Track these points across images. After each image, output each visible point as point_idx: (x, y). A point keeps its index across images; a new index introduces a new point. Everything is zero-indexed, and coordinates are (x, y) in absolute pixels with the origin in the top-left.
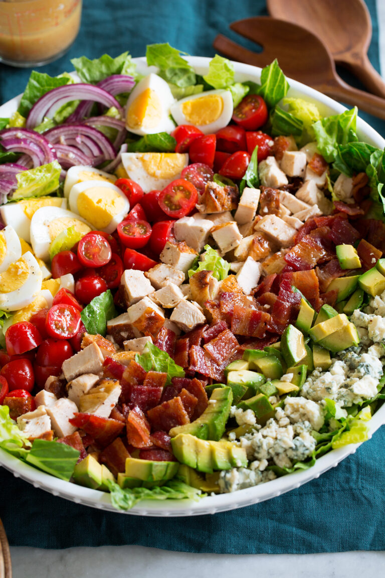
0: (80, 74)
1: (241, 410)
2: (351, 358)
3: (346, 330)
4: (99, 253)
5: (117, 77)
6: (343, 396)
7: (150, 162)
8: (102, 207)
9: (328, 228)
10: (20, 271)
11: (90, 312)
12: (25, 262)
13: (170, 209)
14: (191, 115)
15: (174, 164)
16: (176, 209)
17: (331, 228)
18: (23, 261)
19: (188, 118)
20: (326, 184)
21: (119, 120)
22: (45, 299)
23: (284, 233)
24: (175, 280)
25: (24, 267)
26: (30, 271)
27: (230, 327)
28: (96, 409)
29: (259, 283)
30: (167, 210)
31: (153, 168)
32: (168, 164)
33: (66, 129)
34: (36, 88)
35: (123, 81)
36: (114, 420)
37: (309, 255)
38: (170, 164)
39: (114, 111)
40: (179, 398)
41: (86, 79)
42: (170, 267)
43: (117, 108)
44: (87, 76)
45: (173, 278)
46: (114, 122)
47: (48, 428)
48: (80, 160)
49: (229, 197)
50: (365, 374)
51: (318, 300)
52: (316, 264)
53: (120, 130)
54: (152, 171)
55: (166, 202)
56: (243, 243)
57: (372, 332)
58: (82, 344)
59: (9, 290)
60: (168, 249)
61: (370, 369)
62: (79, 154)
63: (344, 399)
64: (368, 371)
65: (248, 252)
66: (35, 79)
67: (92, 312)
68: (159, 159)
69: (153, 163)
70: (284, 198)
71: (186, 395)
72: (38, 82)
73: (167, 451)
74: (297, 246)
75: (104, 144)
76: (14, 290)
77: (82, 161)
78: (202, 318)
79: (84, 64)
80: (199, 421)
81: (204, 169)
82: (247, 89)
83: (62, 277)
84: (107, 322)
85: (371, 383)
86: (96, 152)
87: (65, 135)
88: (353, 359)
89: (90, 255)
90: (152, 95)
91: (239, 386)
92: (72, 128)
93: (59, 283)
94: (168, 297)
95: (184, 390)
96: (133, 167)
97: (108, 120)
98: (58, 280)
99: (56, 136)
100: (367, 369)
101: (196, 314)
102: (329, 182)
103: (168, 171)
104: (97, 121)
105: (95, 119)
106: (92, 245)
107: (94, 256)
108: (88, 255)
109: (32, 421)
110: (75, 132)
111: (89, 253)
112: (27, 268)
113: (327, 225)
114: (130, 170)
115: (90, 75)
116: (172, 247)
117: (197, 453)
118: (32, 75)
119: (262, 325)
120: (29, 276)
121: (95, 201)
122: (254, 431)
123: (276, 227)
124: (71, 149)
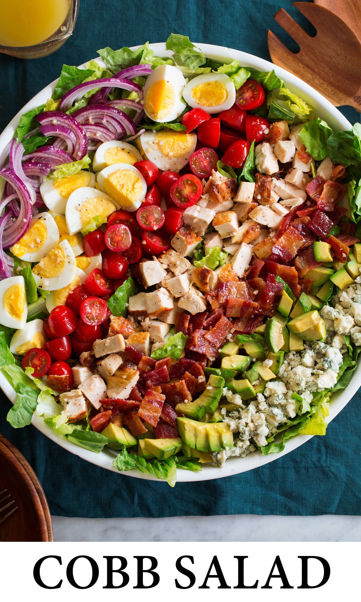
0: (105, 61)
1: (230, 393)
2: (319, 349)
3: (316, 328)
4: (121, 241)
5: (137, 67)
6: (309, 386)
7: (165, 146)
8: (124, 193)
9: (309, 218)
10: (59, 260)
11: (114, 300)
12: (63, 250)
13: (180, 201)
14: (200, 99)
15: (185, 146)
16: (185, 201)
17: (311, 218)
18: (61, 249)
19: (197, 101)
20: (311, 171)
21: (139, 103)
22: (79, 277)
23: (273, 222)
24: (183, 268)
25: (62, 256)
26: (66, 260)
27: (225, 314)
28: (120, 392)
29: (250, 264)
30: (177, 201)
31: (167, 150)
32: (180, 146)
33: (95, 111)
34: (67, 78)
35: (142, 70)
36: (134, 401)
37: (291, 245)
38: (181, 146)
39: (134, 95)
40: (184, 381)
41: (111, 65)
42: (179, 255)
43: (136, 91)
44: (111, 62)
45: (181, 267)
46: (134, 105)
47: (84, 408)
48: (106, 136)
49: (229, 189)
50: (328, 368)
51: (297, 286)
52: (297, 253)
53: (139, 111)
54: (166, 152)
55: (177, 195)
56: (239, 232)
57: (337, 328)
58: (109, 331)
59: (50, 276)
60: (178, 239)
61: (332, 364)
62: (105, 131)
63: (310, 389)
64: (331, 366)
65: (243, 239)
66: (65, 71)
67: (116, 299)
68: (172, 144)
69: (167, 146)
70: (275, 187)
71: (189, 377)
72: (68, 73)
73: (173, 427)
74: (282, 238)
75: (126, 123)
76: (54, 277)
77: (108, 138)
78: (203, 308)
79: (108, 53)
80: (198, 401)
81: (210, 153)
82: (249, 75)
83: (92, 257)
84: (128, 299)
85: (332, 377)
86: (119, 130)
87: (93, 116)
88: (320, 350)
89: (115, 243)
90: (166, 86)
91: (231, 371)
92: (98, 110)
93: (90, 262)
94: (176, 288)
95: (187, 372)
96: (150, 150)
97: (130, 103)
98: (89, 259)
99: (85, 117)
100: (330, 364)
101: (199, 305)
102: (313, 169)
103: (179, 152)
104: (120, 103)
105: (118, 101)
106: (116, 235)
107: (117, 243)
108: (113, 243)
109: (71, 402)
110: (102, 113)
111: (113, 242)
112: (64, 257)
113: (308, 216)
114: (147, 152)
115: (114, 61)
116: (181, 238)
117: (196, 436)
118: (64, 68)
119: (251, 310)
120: (66, 264)
121: (118, 188)
122: (240, 409)
123: (267, 219)
124: (98, 128)
